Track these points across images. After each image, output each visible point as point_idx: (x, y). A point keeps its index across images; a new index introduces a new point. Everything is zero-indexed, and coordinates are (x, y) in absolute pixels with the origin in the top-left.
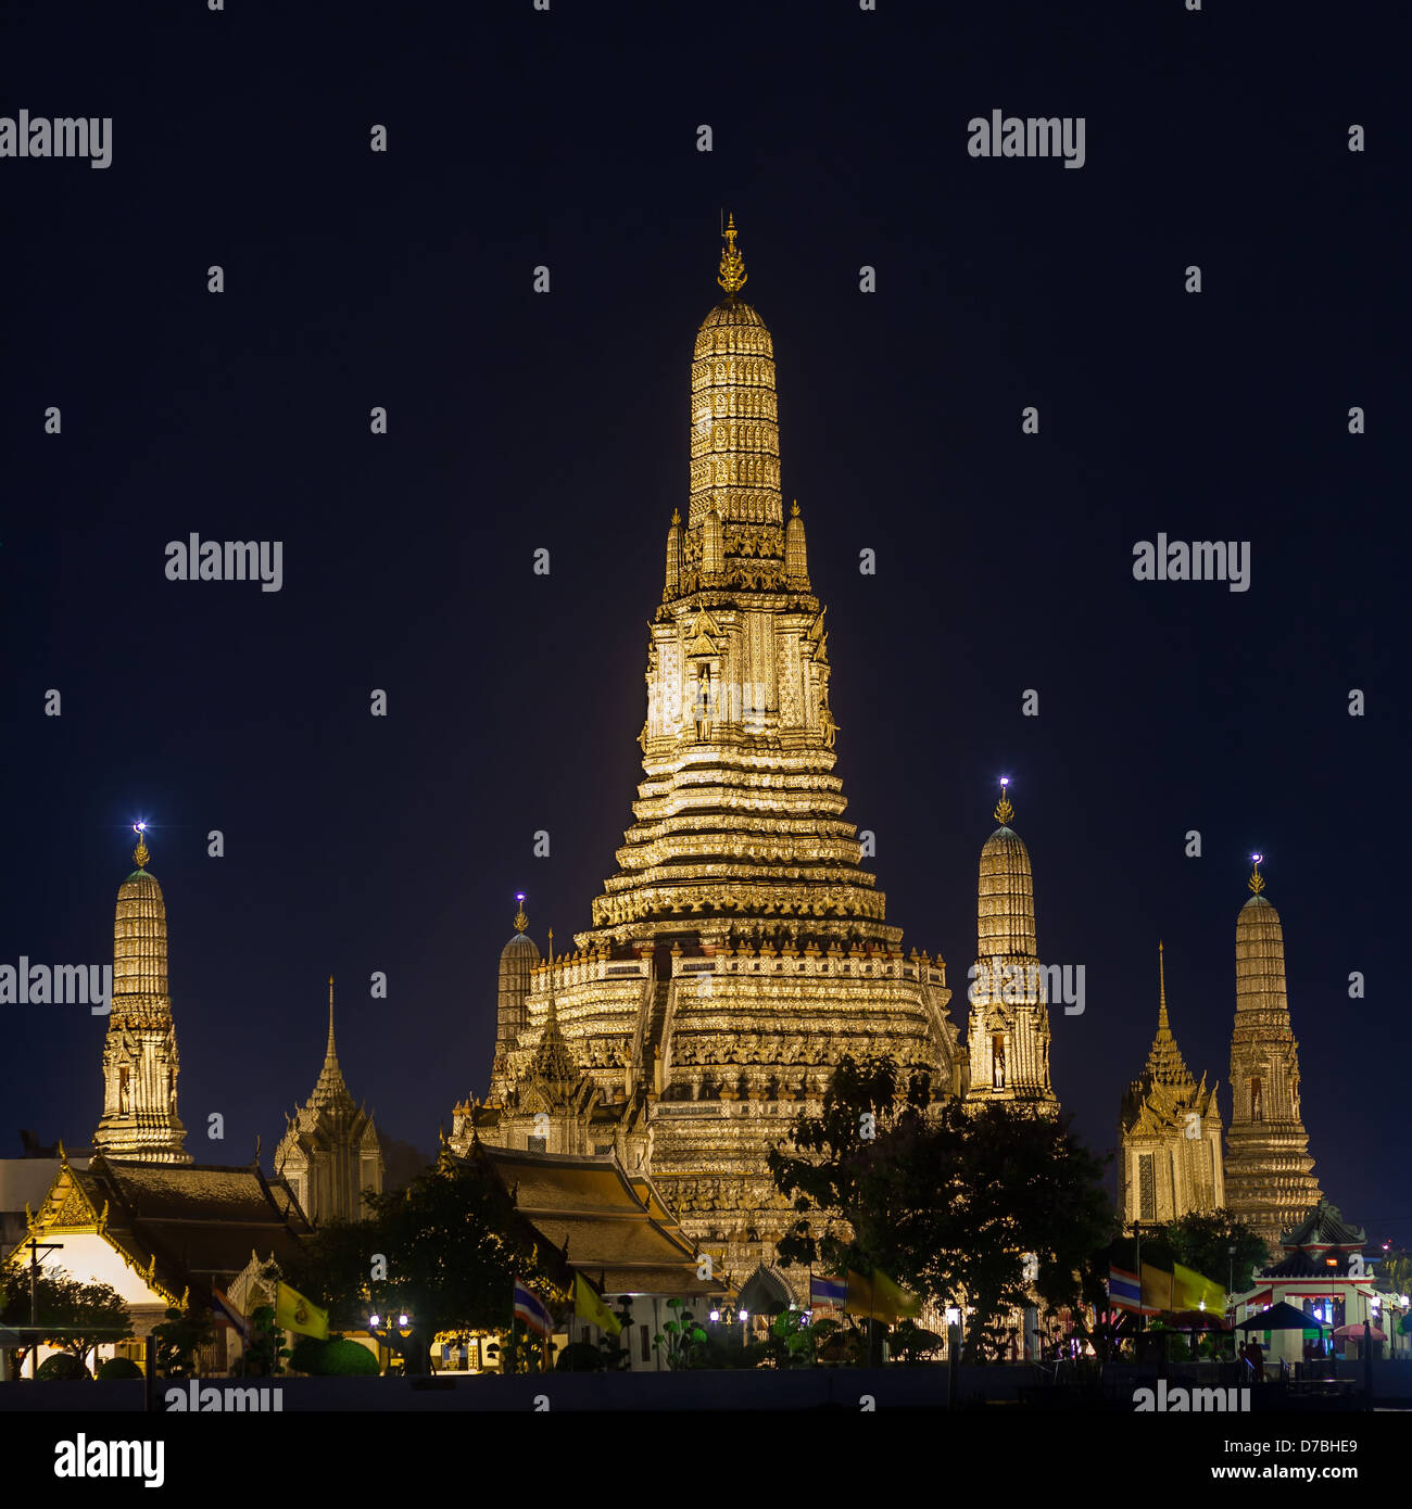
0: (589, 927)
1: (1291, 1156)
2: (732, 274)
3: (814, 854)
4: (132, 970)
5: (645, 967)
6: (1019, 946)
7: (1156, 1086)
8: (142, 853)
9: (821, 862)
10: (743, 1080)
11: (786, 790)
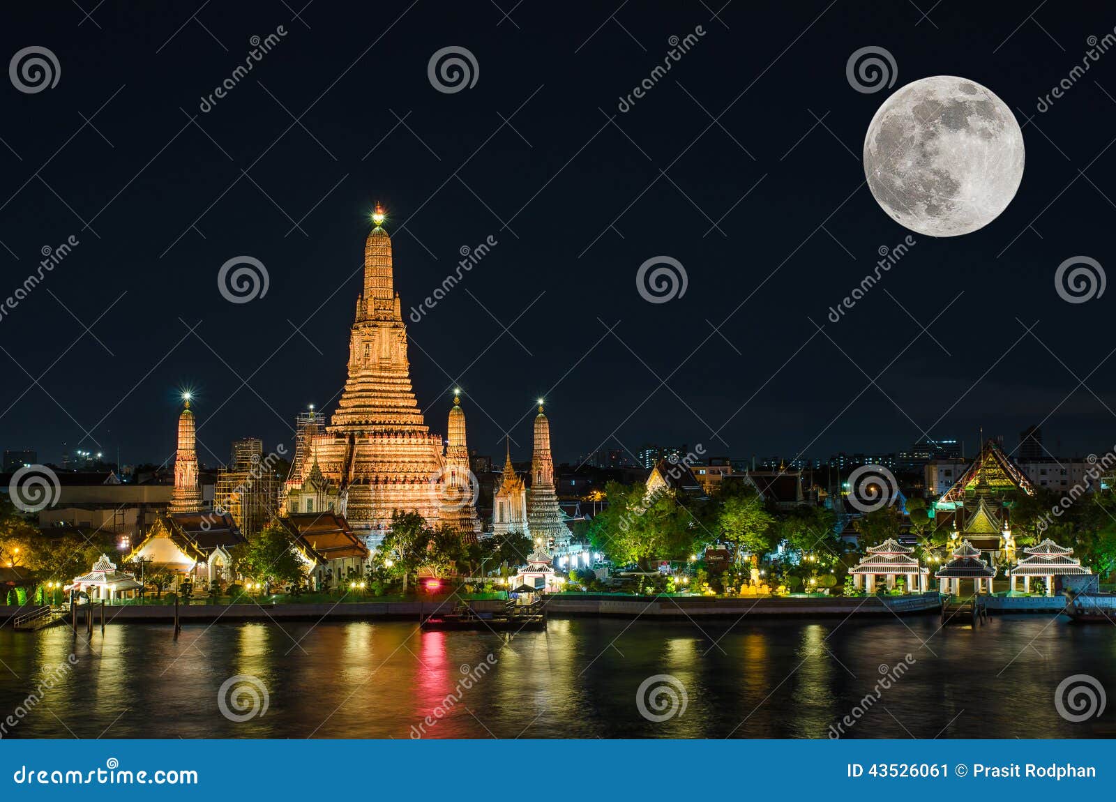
0: (330, 425)
1: (550, 495)
3: (401, 404)
4: (184, 442)
5: (347, 440)
6: (460, 443)
7: (505, 480)
8: (187, 404)
9: (403, 407)
10: (377, 477)
11: (393, 383)
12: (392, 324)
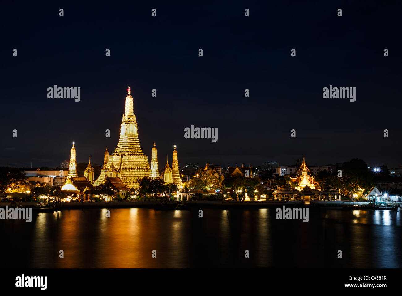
0: (114, 152)
1: (178, 174)
2: (129, 92)
3: (136, 146)
4: (72, 156)
5: (120, 157)
7: (166, 169)
8: (74, 146)
10: (129, 168)
11: (133, 140)
12: (133, 123)
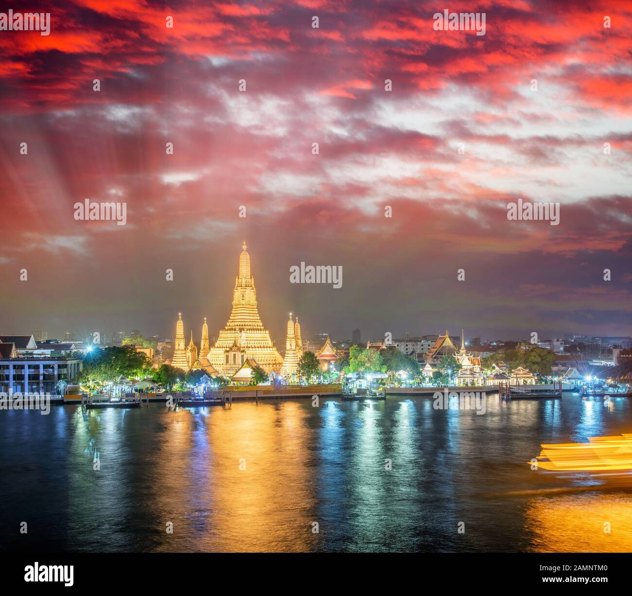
0: (227, 326)
2: (244, 248)
5: (239, 332)
8: (180, 317)
12: (251, 288)
